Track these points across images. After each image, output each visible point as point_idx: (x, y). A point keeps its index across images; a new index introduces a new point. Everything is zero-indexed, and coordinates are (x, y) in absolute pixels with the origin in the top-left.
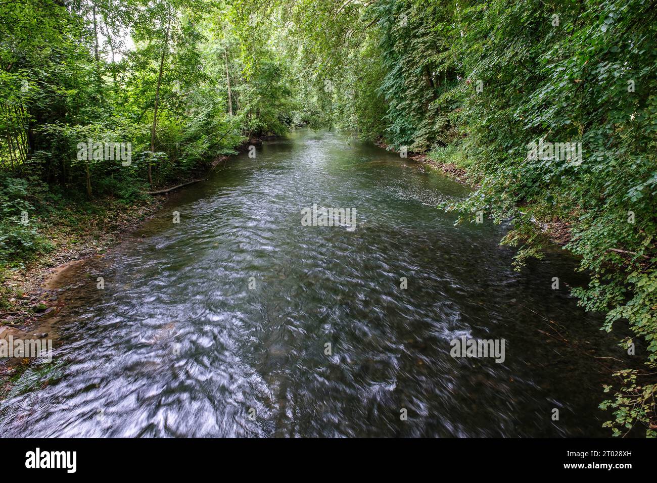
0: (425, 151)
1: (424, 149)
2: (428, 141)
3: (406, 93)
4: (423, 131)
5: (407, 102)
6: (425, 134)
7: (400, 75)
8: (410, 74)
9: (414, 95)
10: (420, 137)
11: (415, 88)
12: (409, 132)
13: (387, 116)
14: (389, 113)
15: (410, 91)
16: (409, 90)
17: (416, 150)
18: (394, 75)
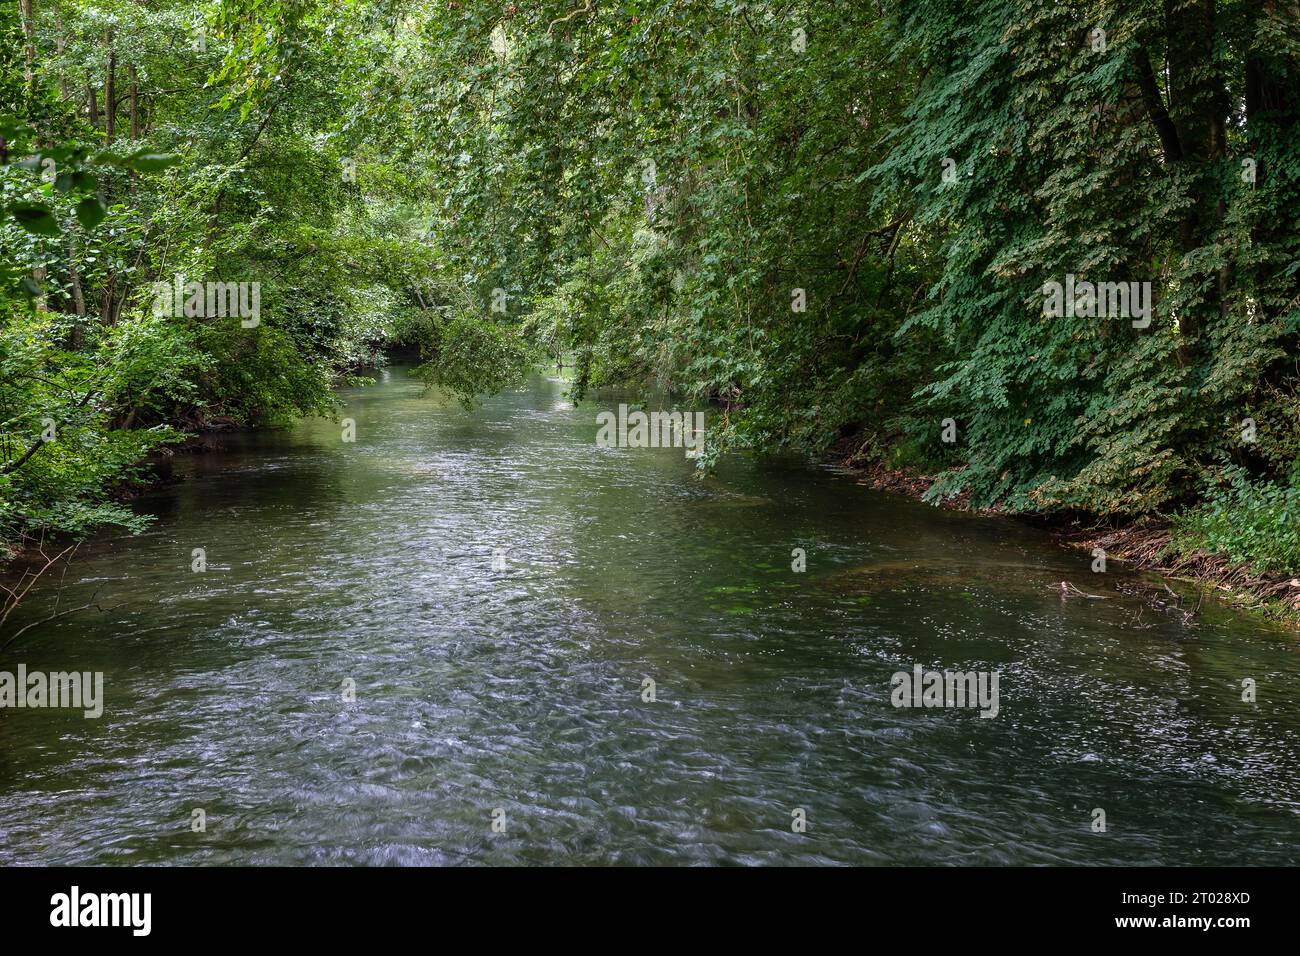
0: (1166, 507)
1: (1158, 494)
2: (1179, 450)
3: (1040, 193)
4: (1143, 397)
5: (1049, 241)
6: (1157, 415)
7: (1000, 96)
8: (1058, 93)
9: (1085, 202)
10: (1130, 426)
11: (1090, 166)
12: (1059, 403)
13: (929, 318)
14: (938, 300)
15: (1065, 182)
16: (1057, 176)
17: (1113, 501)
18: (967, 95)
